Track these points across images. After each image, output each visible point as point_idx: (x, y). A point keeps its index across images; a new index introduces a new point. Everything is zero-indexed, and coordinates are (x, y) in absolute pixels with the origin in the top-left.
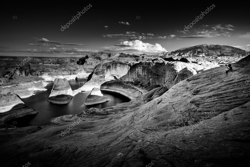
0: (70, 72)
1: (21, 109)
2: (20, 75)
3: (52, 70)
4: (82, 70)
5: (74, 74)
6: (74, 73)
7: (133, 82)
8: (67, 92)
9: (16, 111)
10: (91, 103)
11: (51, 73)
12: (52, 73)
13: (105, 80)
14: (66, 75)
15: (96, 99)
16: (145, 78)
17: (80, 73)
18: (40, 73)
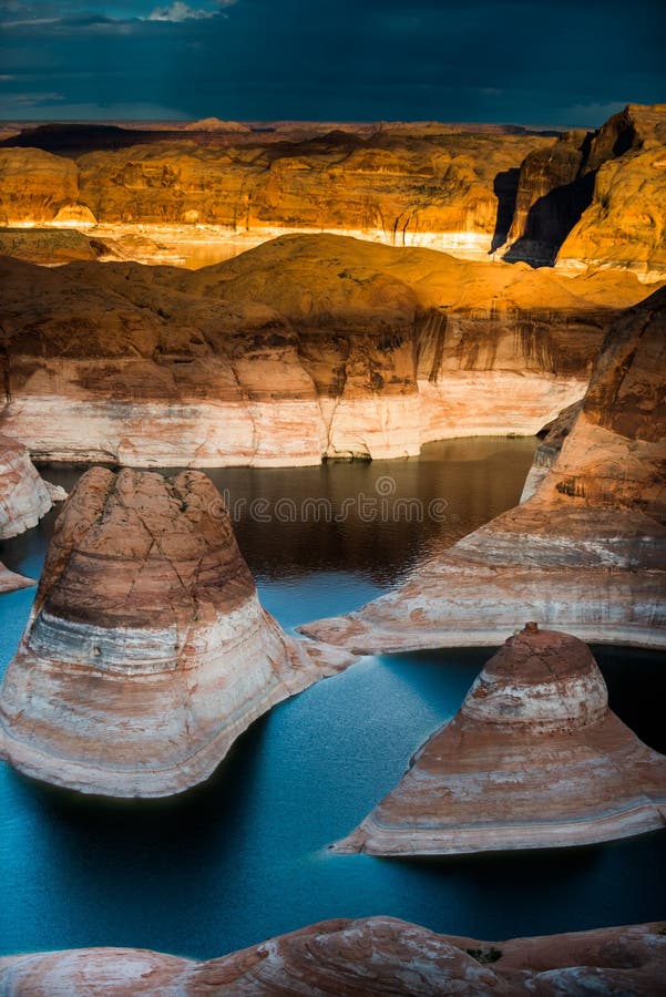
3: (125, 322)
6: (387, 375)
8: (189, 650)
10: (446, 836)
11: (111, 371)
12: (122, 363)
14: (278, 396)
15: (521, 787)
17: (470, 367)
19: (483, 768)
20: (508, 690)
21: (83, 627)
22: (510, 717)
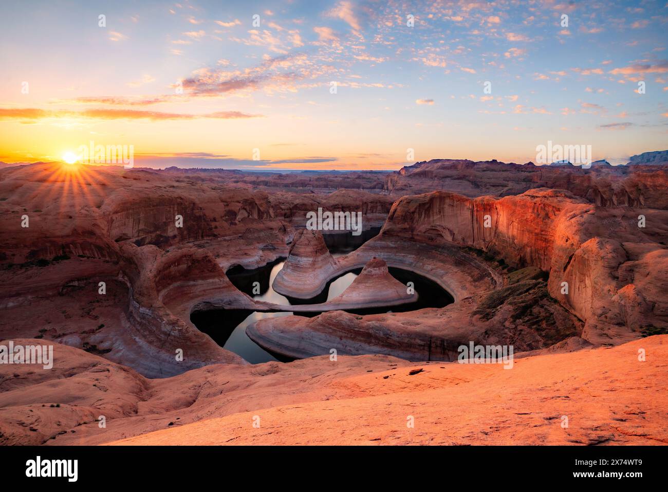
1: (221, 289)
2: (249, 216)
4: (377, 206)
7: (484, 249)
8: (315, 261)
9: (212, 291)
13: (414, 238)
16: (513, 242)
18: (289, 210)
19: (365, 283)
20: (369, 269)
22: (369, 273)
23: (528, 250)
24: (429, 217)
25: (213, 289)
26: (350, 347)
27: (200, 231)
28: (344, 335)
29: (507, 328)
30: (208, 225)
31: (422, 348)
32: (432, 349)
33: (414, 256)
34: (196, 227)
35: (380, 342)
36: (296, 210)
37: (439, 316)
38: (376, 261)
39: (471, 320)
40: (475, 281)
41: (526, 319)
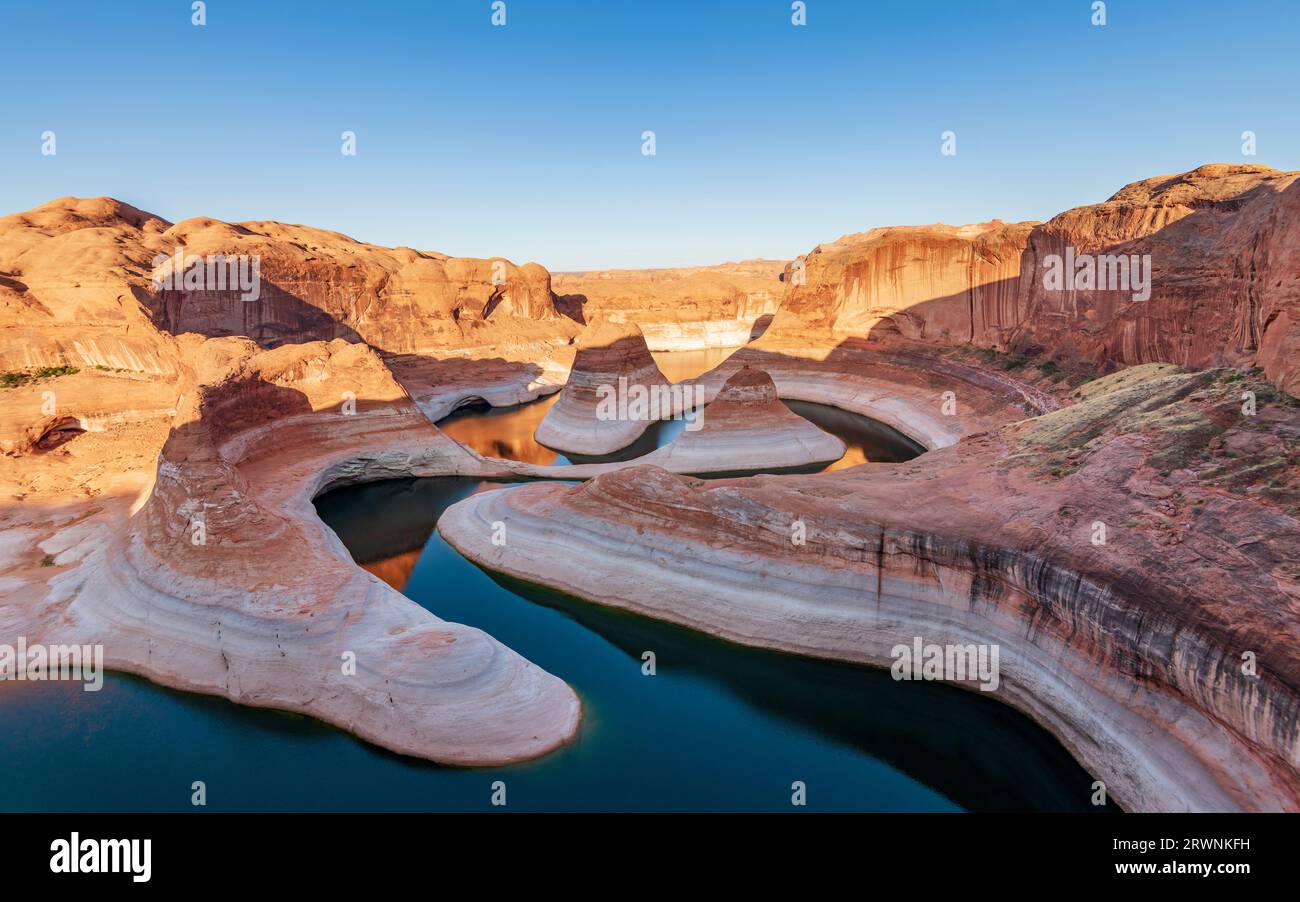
0: (708, 309)
1: (402, 432)
2: (512, 313)
4: (764, 301)
5: (723, 316)
6: (726, 314)
7: (1000, 348)
9: (383, 434)
11: (636, 314)
12: (640, 310)
13: (834, 339)
14: (690, 321)
16: (1082, 317)
17: (756, 313)
18: (598, 310)
19: (723, 418)
20: (734, 388)
21: (584, 373)
22: (734, 398)
23: (1129, 327)
24: (868, 289)
25: (383, 431)
26: (663, 551)
27: (408, 336)
28: (647, 520)
29: (1138, 496)
30: (423, 324)
31: (857, 555)
32: (887, 559)
33: (835, 374)
34: (399, 328)
35: (740, 540)
36: (612, 308)
37: (901, 475)
38: (748, 372)
39: (1005, 481)
40: (982, 413)
41: (1211, 467)
